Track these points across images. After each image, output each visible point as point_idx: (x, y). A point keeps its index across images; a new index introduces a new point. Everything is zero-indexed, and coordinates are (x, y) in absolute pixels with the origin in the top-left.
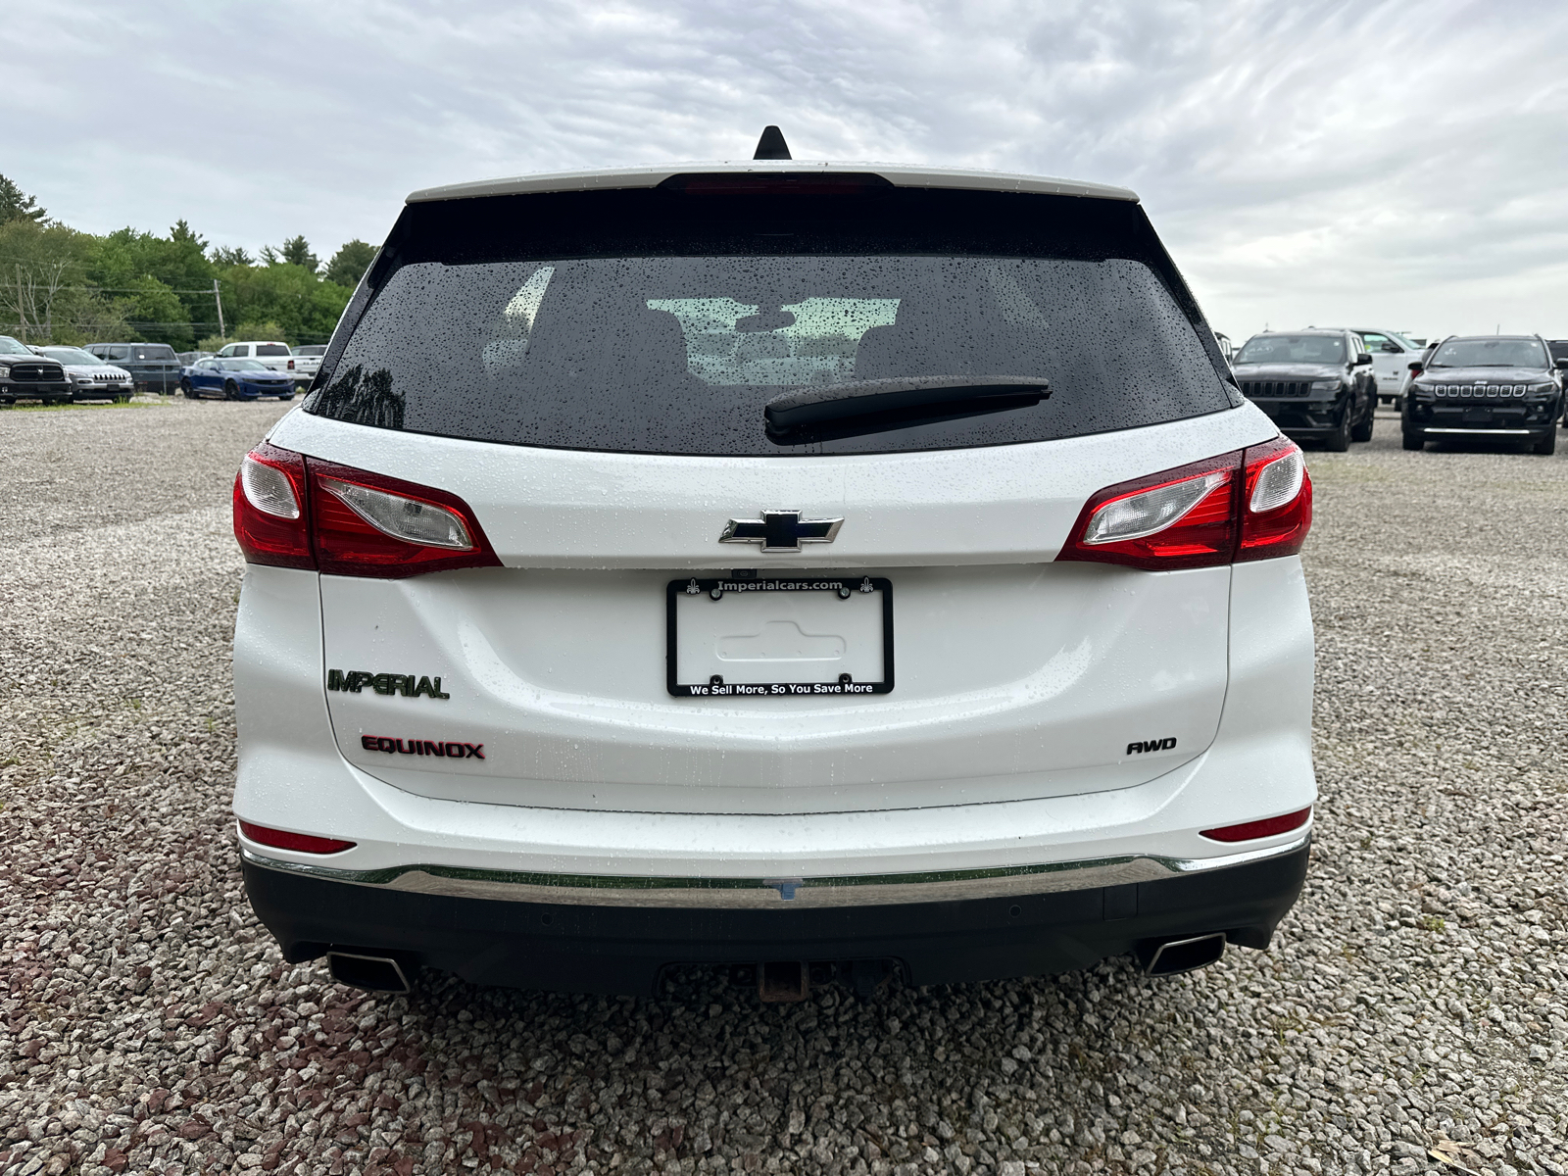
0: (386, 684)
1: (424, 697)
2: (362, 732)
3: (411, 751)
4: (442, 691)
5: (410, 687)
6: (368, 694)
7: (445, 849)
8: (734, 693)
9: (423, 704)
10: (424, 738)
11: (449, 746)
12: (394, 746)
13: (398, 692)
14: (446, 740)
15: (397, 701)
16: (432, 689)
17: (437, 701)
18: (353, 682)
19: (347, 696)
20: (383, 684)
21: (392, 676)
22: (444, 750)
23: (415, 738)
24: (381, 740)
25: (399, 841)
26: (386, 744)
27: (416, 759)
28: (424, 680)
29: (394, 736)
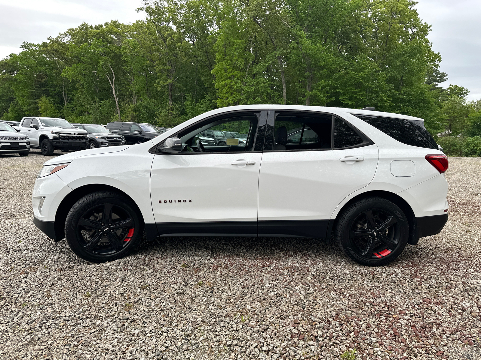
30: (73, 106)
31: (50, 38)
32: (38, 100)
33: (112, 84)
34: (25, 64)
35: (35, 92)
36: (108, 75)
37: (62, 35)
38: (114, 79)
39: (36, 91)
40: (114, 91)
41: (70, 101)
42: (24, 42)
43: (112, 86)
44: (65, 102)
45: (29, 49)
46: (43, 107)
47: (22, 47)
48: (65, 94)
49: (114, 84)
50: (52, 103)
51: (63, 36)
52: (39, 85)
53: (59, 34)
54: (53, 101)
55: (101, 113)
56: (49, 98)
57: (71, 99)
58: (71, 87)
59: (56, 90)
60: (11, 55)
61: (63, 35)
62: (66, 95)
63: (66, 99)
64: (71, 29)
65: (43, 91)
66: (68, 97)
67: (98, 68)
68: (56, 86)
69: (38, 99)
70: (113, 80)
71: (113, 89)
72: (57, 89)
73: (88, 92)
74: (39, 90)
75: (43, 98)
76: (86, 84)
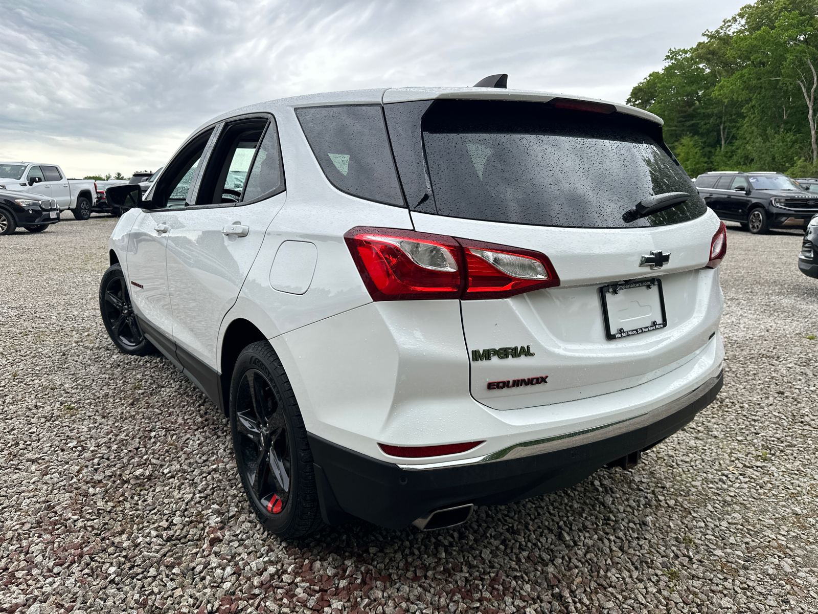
0: (504, 353)
1: (523, 356)
2: (488, 380)
3: (513, 386)
4: (531, 352)
5: (515, 353)
6: (495, 360)
7: (532, 432)
8: (628, 335)
9: (523, 360)
10: (520, 377)
11: (532, 379)
12: (505, 385)
13: (510, 356)
14: (530, 377)
15: (510, 361)
16: (526, 352)
17: (529, 358)
18: (487, 355)
19: (485, 363)
20: (502, 353)
21: (506, 349)
22: (530, 382)
23: (516, 379)
24: (498, 383)
25: (508, 433)
26: (501, 385)
27: (515, 390)
28: (522, 348)
29: (505, 379)
30: (733, 148)
31: (707, 32)
32: (676, 144)
33: (809, 97)
34: (666, 86)
35: (675, 130)
36: (802, 81)
37: (727, 22)
38: (815, 86)
39: (677, 129)
40: (811, 112)
41: (731, 140)
42: (670, 50)
43: (808, 102)
44: (723, 142)
45: (676, 59)
46: (682, 154)
47: (668, 57)
48: (724, 129)
49: (812, 97)
50: (698, 147)
51: (730, 24)
52: (684, 117)
53: (724, 21)
54: (702, 142)
55: (774, 159)
56: (696, 137)
57: (734, 137)
58: (735, 115)
59: (709, 123)
60: (650, 75)
61: (729, 21)
62: (726, 130)
63: (725, 136)
64: (745, 7)
65: (689, 126)
66: (729, 133)
67: (783, 71)
68: (709, 116)
69: (677, 141)
70: (812, 90)
71: (810, 107)
72: (711, 120)
73: (761, 120)
74: (683, 125)
75: (686, 140)
76: (760, 105)
